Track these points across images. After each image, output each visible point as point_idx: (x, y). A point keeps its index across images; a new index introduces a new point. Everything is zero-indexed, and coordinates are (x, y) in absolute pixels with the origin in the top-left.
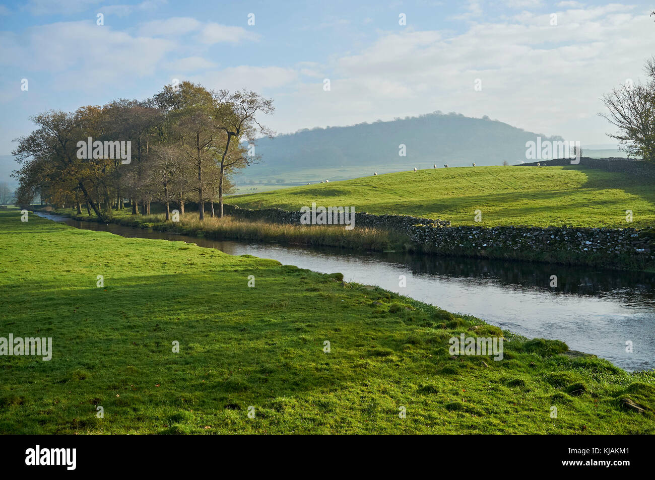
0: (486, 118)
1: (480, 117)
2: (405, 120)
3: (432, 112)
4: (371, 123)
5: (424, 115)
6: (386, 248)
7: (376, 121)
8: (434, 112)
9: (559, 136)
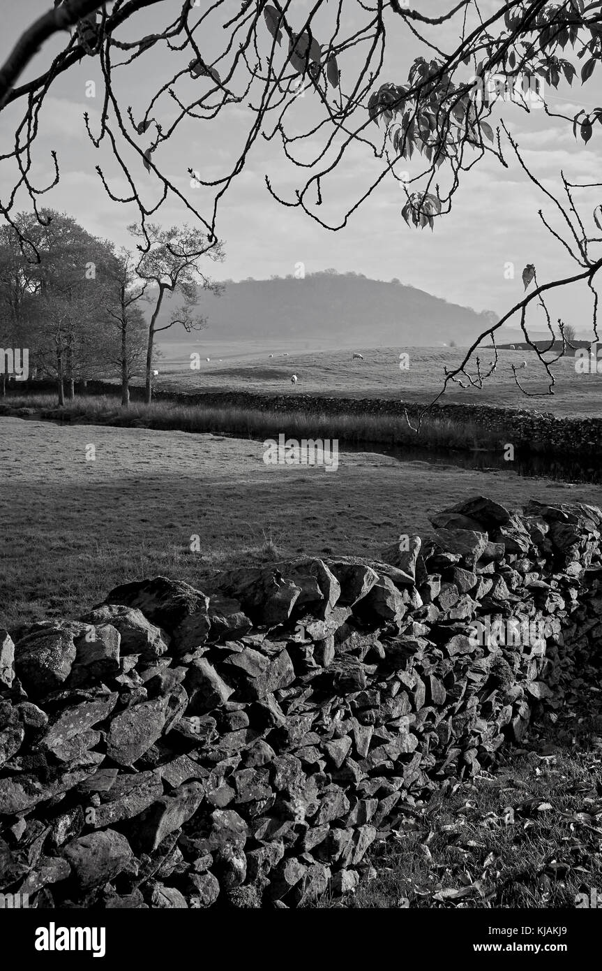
0: (396, 281)
1: (388, 280)
2: (286, 279)
3: (323, 270)
4: (238, 282)
5: (313, 274)
6: (473, 446)
7: (245, 279)
8: (326, 270)
9: (492, 312)
